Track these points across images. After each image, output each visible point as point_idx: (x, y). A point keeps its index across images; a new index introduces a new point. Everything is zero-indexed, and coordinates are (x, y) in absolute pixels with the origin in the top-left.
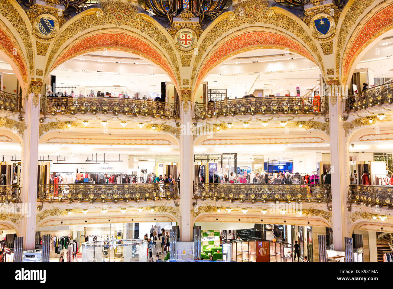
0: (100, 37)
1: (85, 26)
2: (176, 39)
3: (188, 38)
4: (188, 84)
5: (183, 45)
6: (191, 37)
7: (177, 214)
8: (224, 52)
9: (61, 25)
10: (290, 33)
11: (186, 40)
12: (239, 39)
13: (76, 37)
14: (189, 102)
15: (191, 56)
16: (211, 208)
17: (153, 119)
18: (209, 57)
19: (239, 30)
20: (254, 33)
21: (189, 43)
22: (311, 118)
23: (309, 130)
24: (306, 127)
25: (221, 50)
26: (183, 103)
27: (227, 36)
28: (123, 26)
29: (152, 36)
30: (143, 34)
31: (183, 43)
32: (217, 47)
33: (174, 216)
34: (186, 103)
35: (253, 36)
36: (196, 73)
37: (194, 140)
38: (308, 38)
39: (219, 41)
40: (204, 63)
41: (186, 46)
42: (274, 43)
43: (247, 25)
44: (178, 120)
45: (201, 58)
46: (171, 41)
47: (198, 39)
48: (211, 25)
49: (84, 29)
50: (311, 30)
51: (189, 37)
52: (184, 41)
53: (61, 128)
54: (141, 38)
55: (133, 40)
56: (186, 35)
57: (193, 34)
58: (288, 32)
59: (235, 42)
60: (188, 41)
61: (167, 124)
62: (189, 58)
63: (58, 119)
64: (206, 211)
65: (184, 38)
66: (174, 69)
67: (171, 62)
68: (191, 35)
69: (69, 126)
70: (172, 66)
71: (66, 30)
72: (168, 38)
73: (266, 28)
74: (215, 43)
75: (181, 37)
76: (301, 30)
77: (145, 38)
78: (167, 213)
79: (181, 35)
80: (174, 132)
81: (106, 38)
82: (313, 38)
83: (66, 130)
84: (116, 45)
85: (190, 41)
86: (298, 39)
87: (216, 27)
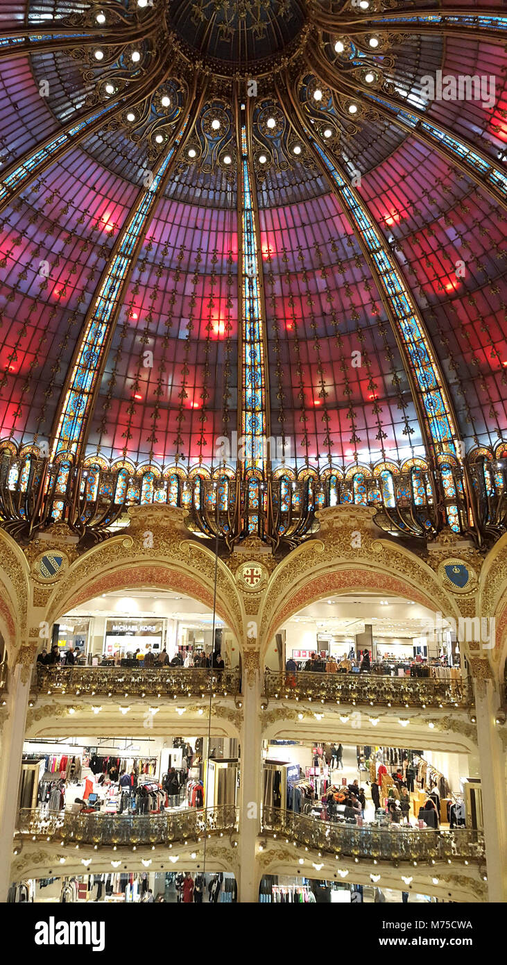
0: (127, 573)
1: (106, 559)
2: (238, 575)
3: (255, 574)
4: (254, 643)
5: (249, 583)
6: (260, 573)
7: (234, 860)
8: (309, 594)
9: (72, 561)
10: (409, 578)
11: (252, 576)
12: (331, 576)
13: (92, 575)
14: (257, 670)
15: (259, 600)
16: (289, 854)
17: (199, 700)
18: (286, 601)
19: (330, 566)
20: (354, 570)
21: (257, 581)
22: (448, 715)
23: (445, 732)
24: (440, 726)
25: (303, 591)
26: (246, 671)
27: (314, 573)
28: (161, 558)
29: (204, 571)
30: (190, 568)
31: (247, 580)
32: (298, 588)
33: (229, 864)
34: (251, 672)
35: (353, 574)
36: (268, 623)
37: (262, 732)
38: (436, 589)
39: (302, 578)
40: (279, 609)
41: (252, 585)
42: (384, 587)
43: (343, 559)
44: (238, 698)
45: (274, 603)
46: (231, 578)
47: (270, 575)
48: (289, 555)
49: (106, 563)
50: (440, 578)
51: (257, 572)
52: (249, 579)
53: (59, 714)
54: (186, 573)
55: (175, 574)
56: (252, 571)
57: (263, 569)
58: (404, 576)
59: (325, 581)
60: (255, 579)
61: (222, 704)
62: (257, 601)
63: (57, 701)
64: (281, 859)
65: (250, 574)
66: (234, 617)
67: (230, 608)
68: (260, 570)
69: (71, 711)
70: (232, 613)
71: (78, 567)
72: (226, 573)
73: (371, 566)
74: (295, 581)
75: (245, 573)
76: (425, 576)
77: (192, 573)
78: (217, 858)
79: (245, 569)
80: (231, 717)
81: (135, 573)
82: (444, 590)
83: (67, 716)
84: (150, 581)
85: (259, 579)
86: (421, 587)
87: (296, 559)
